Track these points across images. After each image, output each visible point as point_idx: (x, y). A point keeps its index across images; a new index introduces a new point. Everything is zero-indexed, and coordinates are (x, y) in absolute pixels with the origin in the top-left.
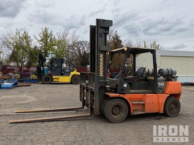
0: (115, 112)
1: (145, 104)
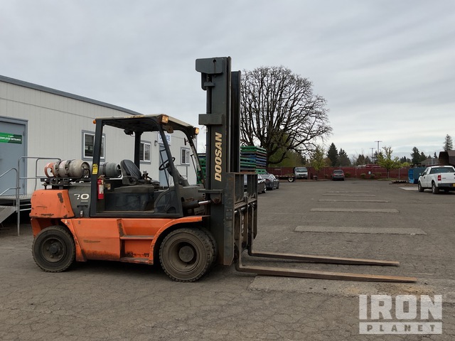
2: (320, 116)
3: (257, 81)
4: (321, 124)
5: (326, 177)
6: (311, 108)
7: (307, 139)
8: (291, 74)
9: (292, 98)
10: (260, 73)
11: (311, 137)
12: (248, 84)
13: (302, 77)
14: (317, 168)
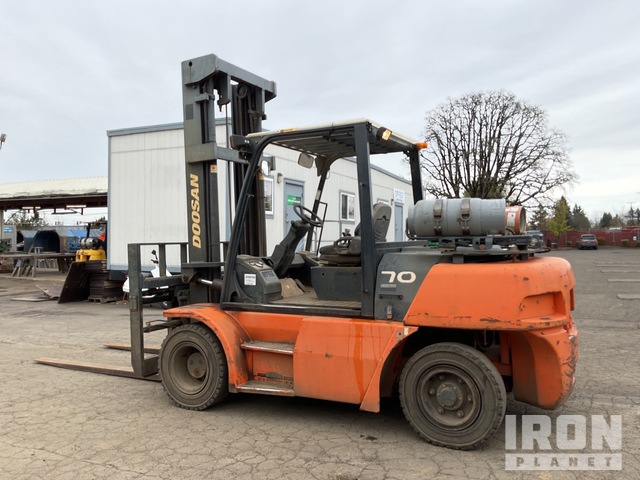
0: (197, 372)
1: (291, 356)
2: (559, 158)
3: (466, 112)
4: (561, 170)
5: (569, 245)
6: (545, 146)
7: (540, 191)
8: (516, 100)
9: (518, 134)
10: (470, 100)
11: (548, 188)
12: (453, 117)
13: (531, 104)
14: (556, 233)
